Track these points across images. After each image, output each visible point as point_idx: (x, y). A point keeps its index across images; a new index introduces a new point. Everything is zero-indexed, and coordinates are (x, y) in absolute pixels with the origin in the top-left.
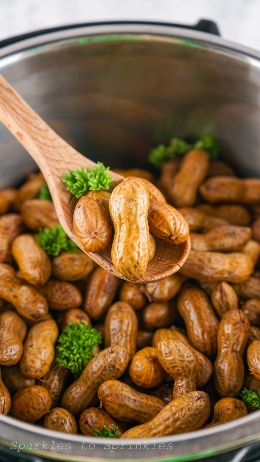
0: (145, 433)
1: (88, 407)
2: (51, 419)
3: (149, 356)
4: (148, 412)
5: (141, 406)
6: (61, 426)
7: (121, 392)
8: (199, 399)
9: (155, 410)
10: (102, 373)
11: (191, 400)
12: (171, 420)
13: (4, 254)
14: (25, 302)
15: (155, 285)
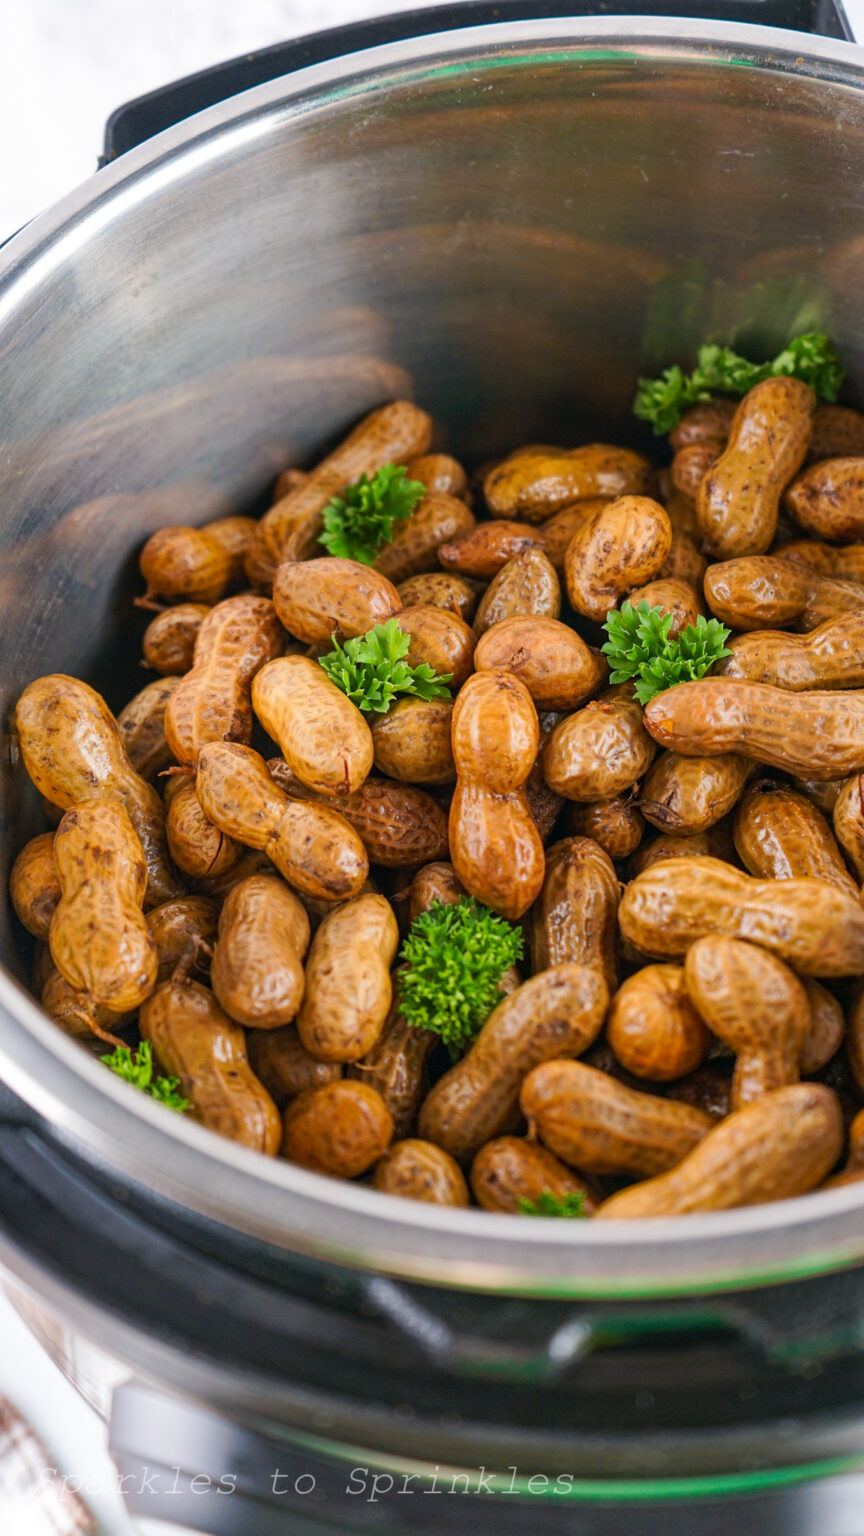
0: (663, 1204)
2: (393, 1172)
3: (663, 991)
6: (422, 1189)
7: (588, 1094)
8: (809, 1108)
9: (685, 1140)
10: (531, 1044)
11: (787, 1110)
12: (733, 1168)
13: (231, 713)
14: (304, 848)
15: (670, 786)
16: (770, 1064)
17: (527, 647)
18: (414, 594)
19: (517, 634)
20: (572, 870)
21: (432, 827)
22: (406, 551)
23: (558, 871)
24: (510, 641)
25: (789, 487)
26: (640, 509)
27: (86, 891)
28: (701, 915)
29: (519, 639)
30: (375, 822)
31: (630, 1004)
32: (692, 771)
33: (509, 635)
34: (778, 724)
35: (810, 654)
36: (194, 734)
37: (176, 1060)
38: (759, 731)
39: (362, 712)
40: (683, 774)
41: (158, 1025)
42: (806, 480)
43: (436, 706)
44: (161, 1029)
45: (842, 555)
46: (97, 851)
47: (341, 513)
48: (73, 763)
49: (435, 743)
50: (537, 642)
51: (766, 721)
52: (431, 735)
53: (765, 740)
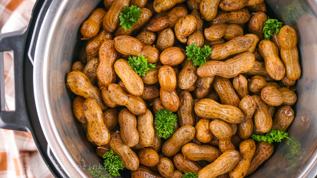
0: (210, 174)
1: (177, 153)
2: (161, 167)
3: (206, 130)
4: (208, 157)
5: (205, 155)
6: (167, 170)
7: (195, 152)
8: (235, 157)
9: (212, 156)
10: (183, 142)
11: (231, 157)
12: (223, 169)
13: (112, 75)
14: (134, 109)
15: (202, 82)
16: (226, 143)
17: (172, 59)
18: (144, 39)
19: (169, 57)
20: (185, 101)
21: (156, 93)
22: (139, 24)
23: (182, 100)
24: (168, 59)
25: (220, 3)
26: (191, 21)
27: (94, 124)
28: (212, 114)
29: (170, 58)
30: (145, 95)
31: (200, 133)
32: (206, 79)
33: (168, 57)
34: (223, 72)
35: (228, 50)
36: (105, 79)
37: (118, 152)
38: (219, 74)
39: (140, 76)
40: (204, 80)
41: (113, 146)
42: (223, 2)
43: (154, 72)
44: (114, 147)
45: (230, 15)
46: (93, 115)
47: (123, 16)
48: (82, 92)
49: (155, 80)
50: (173, 58)
51: (221, 72)
52: (154, 79)
53: (221, 75)
